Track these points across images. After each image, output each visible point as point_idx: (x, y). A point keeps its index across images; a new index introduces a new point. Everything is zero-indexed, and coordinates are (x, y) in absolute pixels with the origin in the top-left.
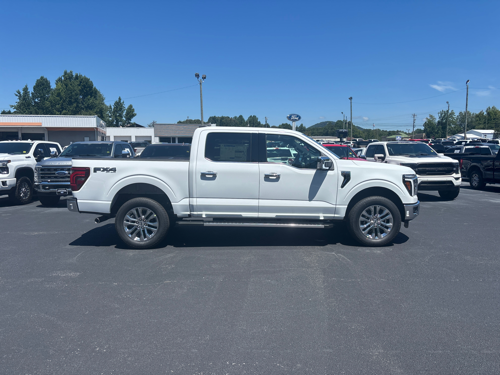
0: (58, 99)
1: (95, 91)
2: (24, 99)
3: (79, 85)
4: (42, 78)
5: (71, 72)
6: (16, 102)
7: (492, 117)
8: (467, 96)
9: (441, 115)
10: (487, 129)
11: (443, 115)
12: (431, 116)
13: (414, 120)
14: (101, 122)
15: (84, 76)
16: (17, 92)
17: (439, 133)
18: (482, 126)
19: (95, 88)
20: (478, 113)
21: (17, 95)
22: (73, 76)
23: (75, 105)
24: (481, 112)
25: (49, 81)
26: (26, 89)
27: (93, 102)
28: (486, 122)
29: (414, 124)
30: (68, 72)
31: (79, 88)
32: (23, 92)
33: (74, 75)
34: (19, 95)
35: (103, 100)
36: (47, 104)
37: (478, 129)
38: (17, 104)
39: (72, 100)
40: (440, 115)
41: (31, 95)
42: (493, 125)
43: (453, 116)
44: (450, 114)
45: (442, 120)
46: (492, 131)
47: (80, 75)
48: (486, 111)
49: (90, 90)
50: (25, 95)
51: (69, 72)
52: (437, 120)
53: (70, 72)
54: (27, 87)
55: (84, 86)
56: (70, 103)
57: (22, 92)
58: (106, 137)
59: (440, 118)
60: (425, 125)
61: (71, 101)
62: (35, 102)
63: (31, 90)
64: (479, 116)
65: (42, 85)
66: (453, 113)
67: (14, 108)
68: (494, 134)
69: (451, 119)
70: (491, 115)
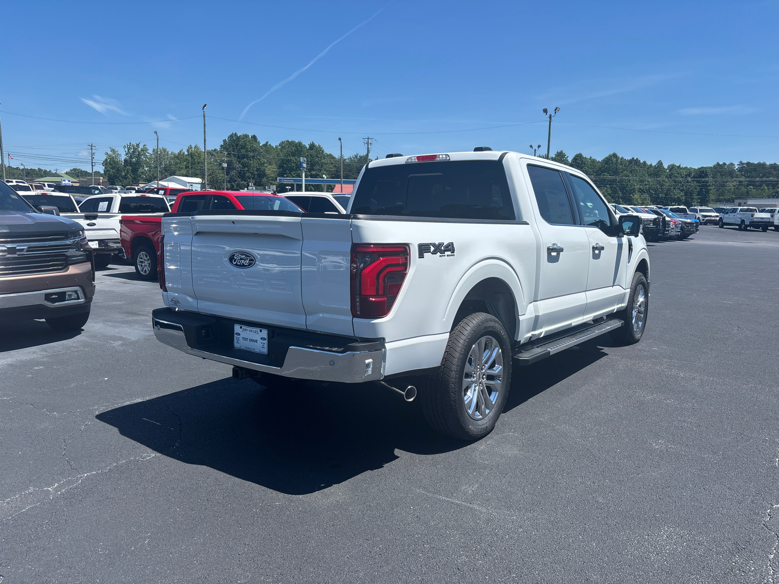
7: (196, 160)
8: (205, 128)
9: (128, 150)
10: (191, 177)
11: (131, 151)
12: (113, 150)
13: (93, 154)
17: (128, 177)
18: (184, 171)
20: (177, 152)
24: (181, 152)
28: (188, 167)
29: (92, 160)
37: (180, 176)
40: (126, 150)
42: (198, 172)
43: (146, 154)
44: (142, 150)
45: (131, 157)
46: (199, 180)
48: (188, 151)
52: (123, 157)
59: (127, 154)
60: (105, 163)
64: (179, 157)
66: (145, 150)
68: (202, 183)
69: (144, 159)
70: (195, 157)
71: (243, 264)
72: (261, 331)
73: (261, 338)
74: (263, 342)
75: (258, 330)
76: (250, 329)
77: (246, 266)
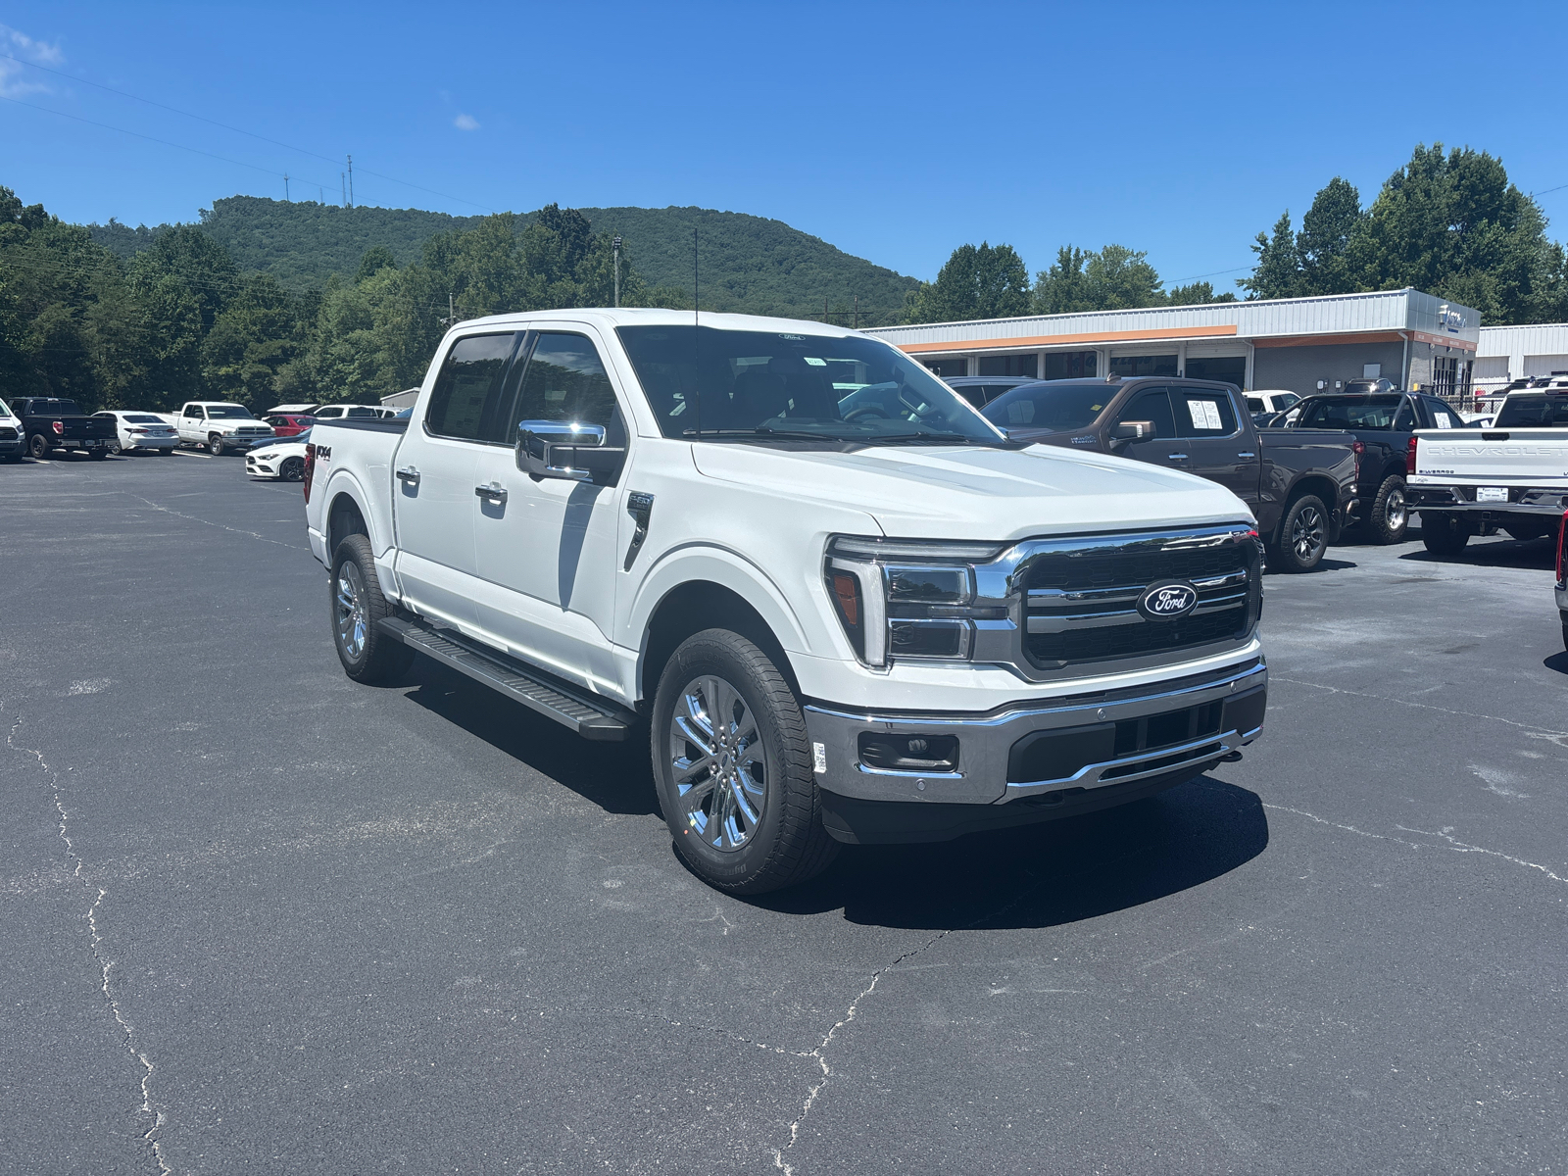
0: (1374, 245)
1: (1511, 198)
2: (1275, 257)
3: (1456, 188)
4: (1335, 184)
5: (1438, 148)
6: (1254, 270)
14: (1443, 309)
15: (1481, 154)
16: (1258, 240)
19: (1512, 189)
21: (1256, 249)
22: (1443, 159)
23: (1426, 257)
25: (1356, 189)
26: (1282, 227)
27: (1496, 240)
30: (1425, 150)
31: (1454, 196)
32: (1274, 235)
33: (1446, 155)
34: (1263, 248)
35: (1539, 228)
36: (1340, 262)
38: (1254, 273)
39: (1420, 242)
41: (1295, 242)
47: (1467, 151)
49: (1492, 199)
50: (1280, 245)
51: (1431, 149)
53: (1435, 147)
54: (1288, 218)
55: (1473, 188)
56: (1413, 253)
57: (1271, 236)
58: (1470, 364)
61: (1415, 244)
62: (1306, 263)
63: (1297, 227)
65: (1335, 204)
67: (1245, 286)
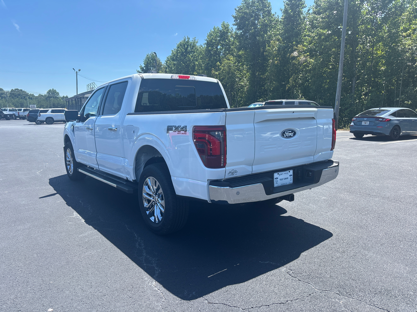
71: (290, 136)
72: (289, 172)
73: (290, 176)
74: (291, 177)
75: (288, 172)
76: (285, 173)
77: (292, 136)
